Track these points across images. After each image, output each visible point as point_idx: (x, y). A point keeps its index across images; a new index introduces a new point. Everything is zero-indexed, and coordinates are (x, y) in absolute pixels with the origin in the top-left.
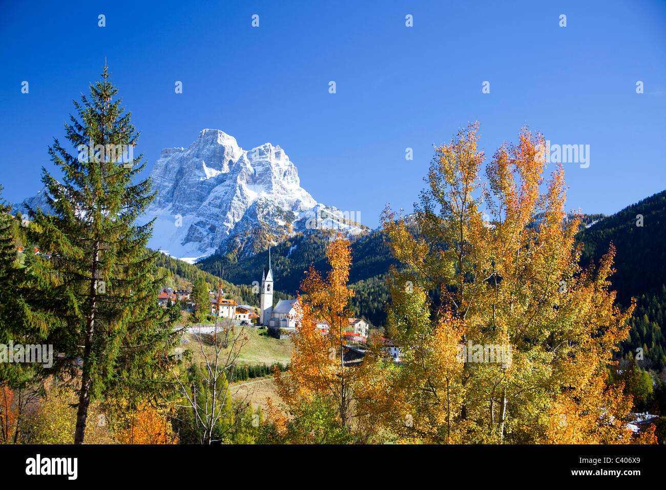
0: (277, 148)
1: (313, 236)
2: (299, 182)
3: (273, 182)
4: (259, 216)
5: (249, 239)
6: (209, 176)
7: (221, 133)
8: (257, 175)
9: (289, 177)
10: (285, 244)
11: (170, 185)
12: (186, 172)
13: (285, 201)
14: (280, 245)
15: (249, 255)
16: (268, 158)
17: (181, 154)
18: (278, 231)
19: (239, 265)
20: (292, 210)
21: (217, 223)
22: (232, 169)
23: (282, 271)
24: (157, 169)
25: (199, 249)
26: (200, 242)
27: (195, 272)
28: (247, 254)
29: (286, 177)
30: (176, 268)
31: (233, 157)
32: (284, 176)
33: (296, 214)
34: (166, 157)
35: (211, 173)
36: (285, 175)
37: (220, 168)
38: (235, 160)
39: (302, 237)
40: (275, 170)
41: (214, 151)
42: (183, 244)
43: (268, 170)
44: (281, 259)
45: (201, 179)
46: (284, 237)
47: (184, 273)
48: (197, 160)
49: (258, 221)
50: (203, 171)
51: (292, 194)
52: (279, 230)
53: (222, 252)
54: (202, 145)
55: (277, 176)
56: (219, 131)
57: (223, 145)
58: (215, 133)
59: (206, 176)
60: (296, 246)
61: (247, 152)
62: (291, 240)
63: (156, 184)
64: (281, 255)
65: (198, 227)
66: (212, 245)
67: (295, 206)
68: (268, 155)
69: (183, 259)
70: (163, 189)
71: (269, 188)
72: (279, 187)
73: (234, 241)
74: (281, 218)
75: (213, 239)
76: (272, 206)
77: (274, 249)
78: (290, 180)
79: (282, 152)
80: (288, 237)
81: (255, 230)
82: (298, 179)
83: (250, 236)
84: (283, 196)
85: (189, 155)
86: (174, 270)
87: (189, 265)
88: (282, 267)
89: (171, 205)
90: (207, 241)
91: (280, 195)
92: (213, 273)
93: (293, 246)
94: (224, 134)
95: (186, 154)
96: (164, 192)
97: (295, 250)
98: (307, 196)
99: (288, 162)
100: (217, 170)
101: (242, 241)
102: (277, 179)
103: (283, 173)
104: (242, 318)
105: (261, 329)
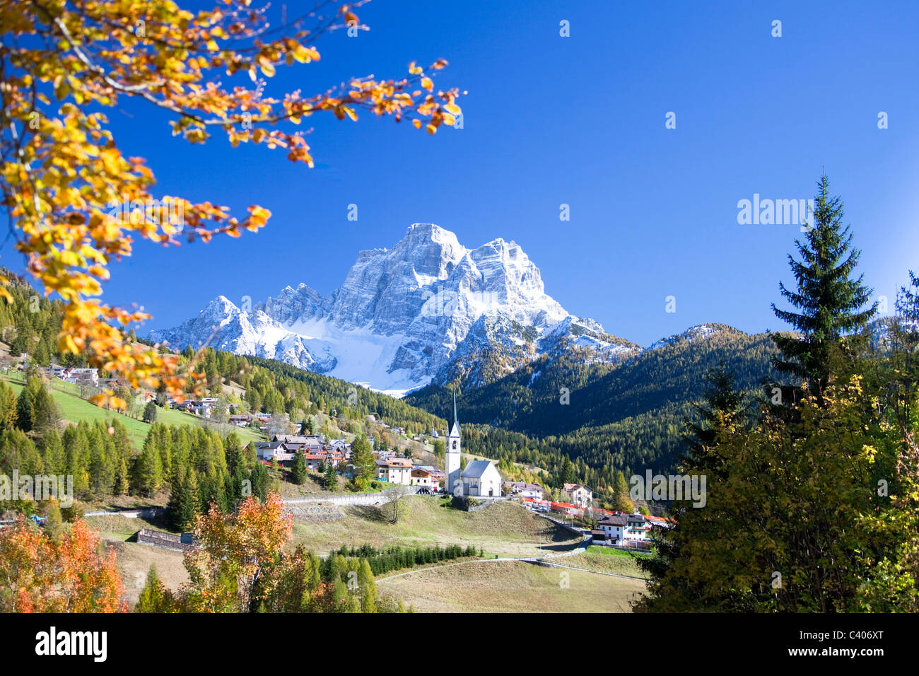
0: (512, 244)
1: (562, 358)
2: (543, 288)
3: (508, 289)
4: (488, 334)
5: (475, 363)
6: (421, 284)
7: (436, 228)
8: (486, 281)
9: (529, 282)
10: (524, 370)
11: (371, 297)
12: (391, 280)
13: (524, 313)
14: (517, 372)
15: (476, 384)
16: (500, 258)
17: (384, 257)
18: (515, 353)
19: (464, 398)
20: (535, 325)
21: (434, 343)
22: (452, 273)
23: (522, 405)
24: (352, 277)
25: (411, 378)
26: (412, 368)
27: (402, 409)
28: (474, 383)
29: (525, 282)
30: (376, 404)
31: (452, 258)
32: (522, 281)
33: (539, 330)
34: (364, 261)
35: (424, 280)
36: (523, 279)
37: (436, 272)
38: (456, 262)
39: (548, 361)
40: (510, 273)
41: (428, 252)
42: (390, 372)
43: (500, 273)
44: (519, 389)
45: (412, 289)
46: (523, 361)
47: (387, 410)
48: (405, 263)
49: (487, 340)
50: (414, 278)
51: (534, 303)
52: (517, 351)
53: (441, 381)
54: (411, 244)
55: (513, 281)
56: (433, 225)
57: (439, 243)
58: (428, 228)
59: (417, 284)
60: (539, 372)
61: (471, 251)
62: (532, 364)
63: (352, 297)
64: (520, 384)
65: (409, 350)
66: (427, 373)
67: (538, 318)
68: (500, 254)
69: (387, 392)
70: (361, 302)
71: (503, 296)
72: (516, 295)
73: (456, 367)
74: (519, 336)
75: (429, 364)
76: (506, 320)
77: (510, 378)
78: (530, 286)
79: (519, 249)
80: (529, 361)
81: (485, 353)
82: (542, 283)
83: (477, 360)
84: (522, 306)
85: (394, 257)
86: (373, 406)
87: (394, 400)
88: (522, 400)
89: (371, 322)
90: (421, 367)
91: (517, 305)
92: (429, 410)
93: (536, 372)
94: (440, 229)
95: (390, 257)
96: (362, 306)
97: (539, 378)
98: (555, 305)
99: (528, 262)
100: (432, 275)
101: (467, 366)
102: (513, 284)
103: (521, 276)
104: (422, 483)
105: (444, 497)
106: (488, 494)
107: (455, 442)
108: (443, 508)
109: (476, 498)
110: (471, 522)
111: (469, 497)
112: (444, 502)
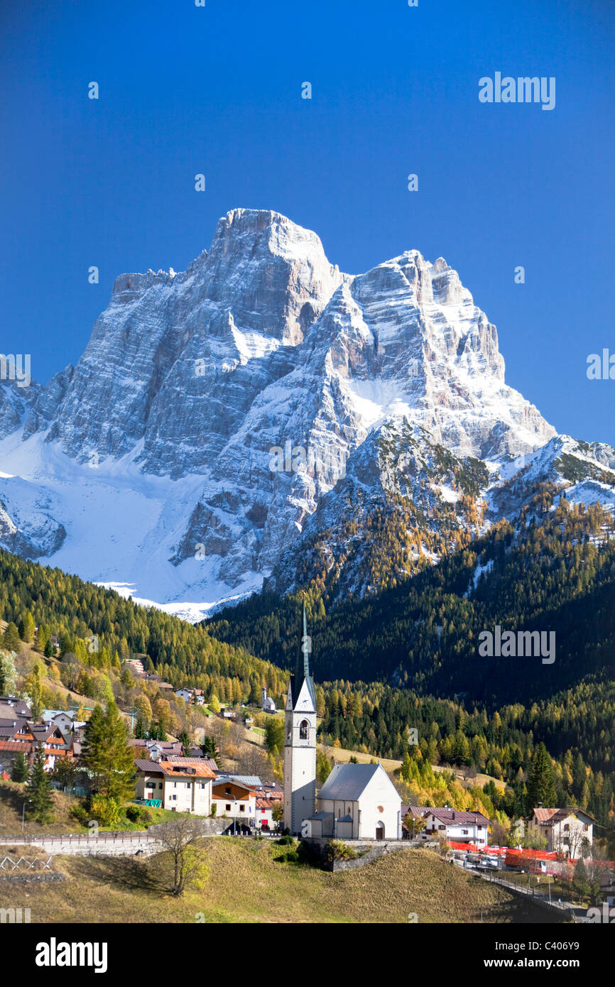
0: (438, 266)
1: (541, 531)
2: (502, 370)
3: (428, 372)
4: (384, 476)
5: (356, 544)
6: (246, 354)
7: (279, 221)
8: (381, 351)
9: (474, 356)
10: (459, 559)
11: (140, 385)
12: (183, 345)
13: (462, 429)
14: (444, 563)
15: (357, 592)
16: (414, 297)
17: (169, 291)
18: (441, 519)
19: (330, 624)
20: (483, 456)
21: (269, 498)
22: (311, 331)
23: (453, 639)
24: (101, 337)
25: (222, 577)
26: (223, 554)
27: (200, 648)
28: (352, 589)
29: (464, 356)
30: (146, 635)
31: (313, 295)
32: (459, 353)
33: (492, 466)
34: (126, 300)
35: (252, 346)
36: (461, 348)
37: (275, 328)
38: (320, 304)
39: (509, 537)
40: (433, 334)
41: (260, 277)
42: (176, 562)
43: (412, 334)
44: (447, 603)
45: (226, 366)
46: (457, 536)
47: (168, 649)
48: (213, 306)
49: (382, 491)
50: (230, 340)
51: (484, 405)
52: (444, 515)
53: (282, 586)
54: (225, 258)
55: (439, 353)
56: (273, 213)
57: (286, 256)
58: (263, 221)
59: (236, 355)
60: (490, 563)
61: (352, 277)
62: (477, 546)
63: (99, 384)
64: (447, 590)
65: (217, 512)
66: (254, 565)
67: (492, 440)
68: (414, 288)
69: (170, 609)
70: (121, 397)
71: (416, 389)
72: (443, 387)
73: (315, 554)
74: (448, 481)
75: (258, 546)
76: (423, 445)
77: (427, 575)
78: (476, 365)
79: (454, 278)
80: (469, 538)
81: (376, 519)
82: (499, 359)
83: (359, 536)
84: (458, 412)
85: (190, 291)
86: (138, 640)
87: (183, 626)
88: (452, 626)
89: (140, 444)
90: (241, 551)
91: (446, 410)
92: (258, 651)
93: (484, 563)
94: (289, 224)
95: (181, 289)
96: (121, 407)
97: (490, 575)
98: (528, 412)
99: (471, 311)
100: (269, 334)
101: (338, 550)
102: (440, 361)
103: (456, 343)
104: (235, 812)
105: (282, 842)
106: (374, 835)
107: (304, 723)
108: (280, 865)
109: (348, 843)
110: (339, 893)
111: (335, 841)
112: (281, 851)
